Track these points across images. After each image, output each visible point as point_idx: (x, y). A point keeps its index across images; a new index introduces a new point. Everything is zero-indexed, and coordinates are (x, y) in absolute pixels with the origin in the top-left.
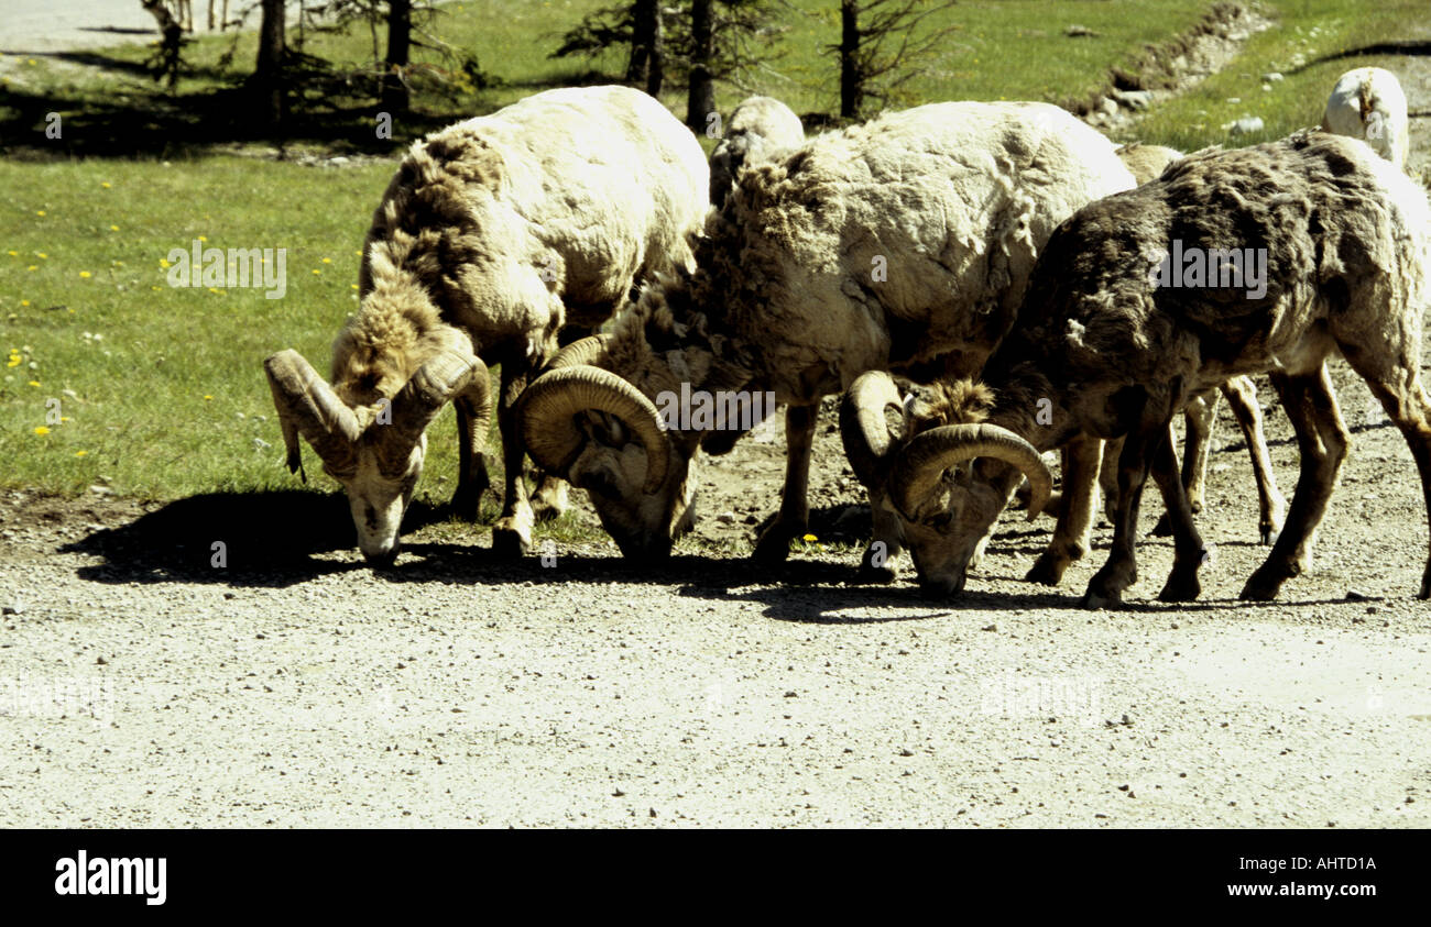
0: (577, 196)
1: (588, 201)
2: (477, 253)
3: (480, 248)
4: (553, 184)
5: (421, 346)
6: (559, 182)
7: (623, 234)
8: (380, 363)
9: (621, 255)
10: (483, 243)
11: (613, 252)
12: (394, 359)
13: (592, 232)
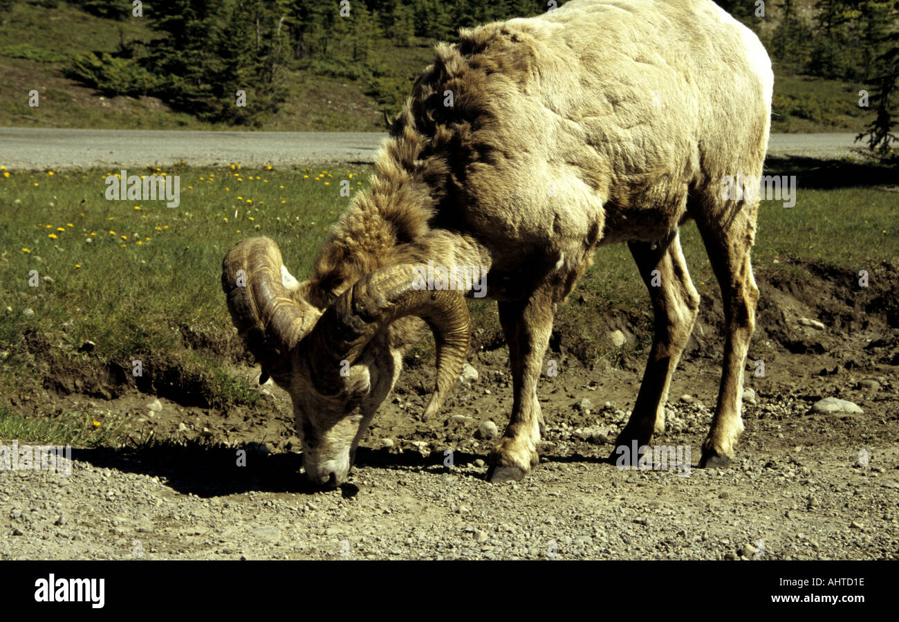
0: (620, 92)
1: (633, 99)
2: (491, 148)
3: (496, 142)
4: (592, 78)
5: (401, 252)
6: (599, 77)
7: (674, 134)
8: (348, 268)
9: (672, 159)
10: (501, 138)
11: (661, 155)
12: (363, 264)
13: (637, 131)
